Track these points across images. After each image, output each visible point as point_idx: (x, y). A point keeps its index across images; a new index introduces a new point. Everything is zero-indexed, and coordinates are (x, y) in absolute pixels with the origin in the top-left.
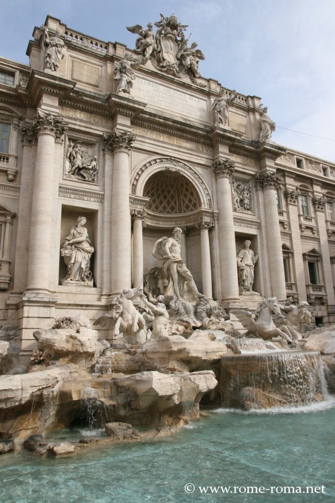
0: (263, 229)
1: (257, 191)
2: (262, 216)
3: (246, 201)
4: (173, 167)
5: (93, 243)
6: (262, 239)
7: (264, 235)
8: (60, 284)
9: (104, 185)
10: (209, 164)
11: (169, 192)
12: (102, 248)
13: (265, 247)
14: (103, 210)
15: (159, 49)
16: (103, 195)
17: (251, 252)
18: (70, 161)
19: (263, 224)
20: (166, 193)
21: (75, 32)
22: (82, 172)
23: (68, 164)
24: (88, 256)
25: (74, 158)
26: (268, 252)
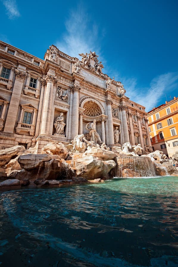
0: (122, 124)
1: (120, 111)
2: (122, 119)
3: (116, 114)
4: (93, 100)
5: (65, 122)
6: (121, 126)
7: (122, 125)
8: (53, 135)
9: (70, 103)
10: (105, 101)
11: (91, 109)
12: (69, 124)
13: (123, 129)
14: (69, 111)
15: (89, 63)
16: (70, 106)
17: (118, 131)
18: (58, 94)
19: (122, 122)
20: (90, 110)
21: (61, 52)
22: (62, 98)
23: (57, 95)
24: (63, 126)
25: (60, 93)
26: (124, 131)
